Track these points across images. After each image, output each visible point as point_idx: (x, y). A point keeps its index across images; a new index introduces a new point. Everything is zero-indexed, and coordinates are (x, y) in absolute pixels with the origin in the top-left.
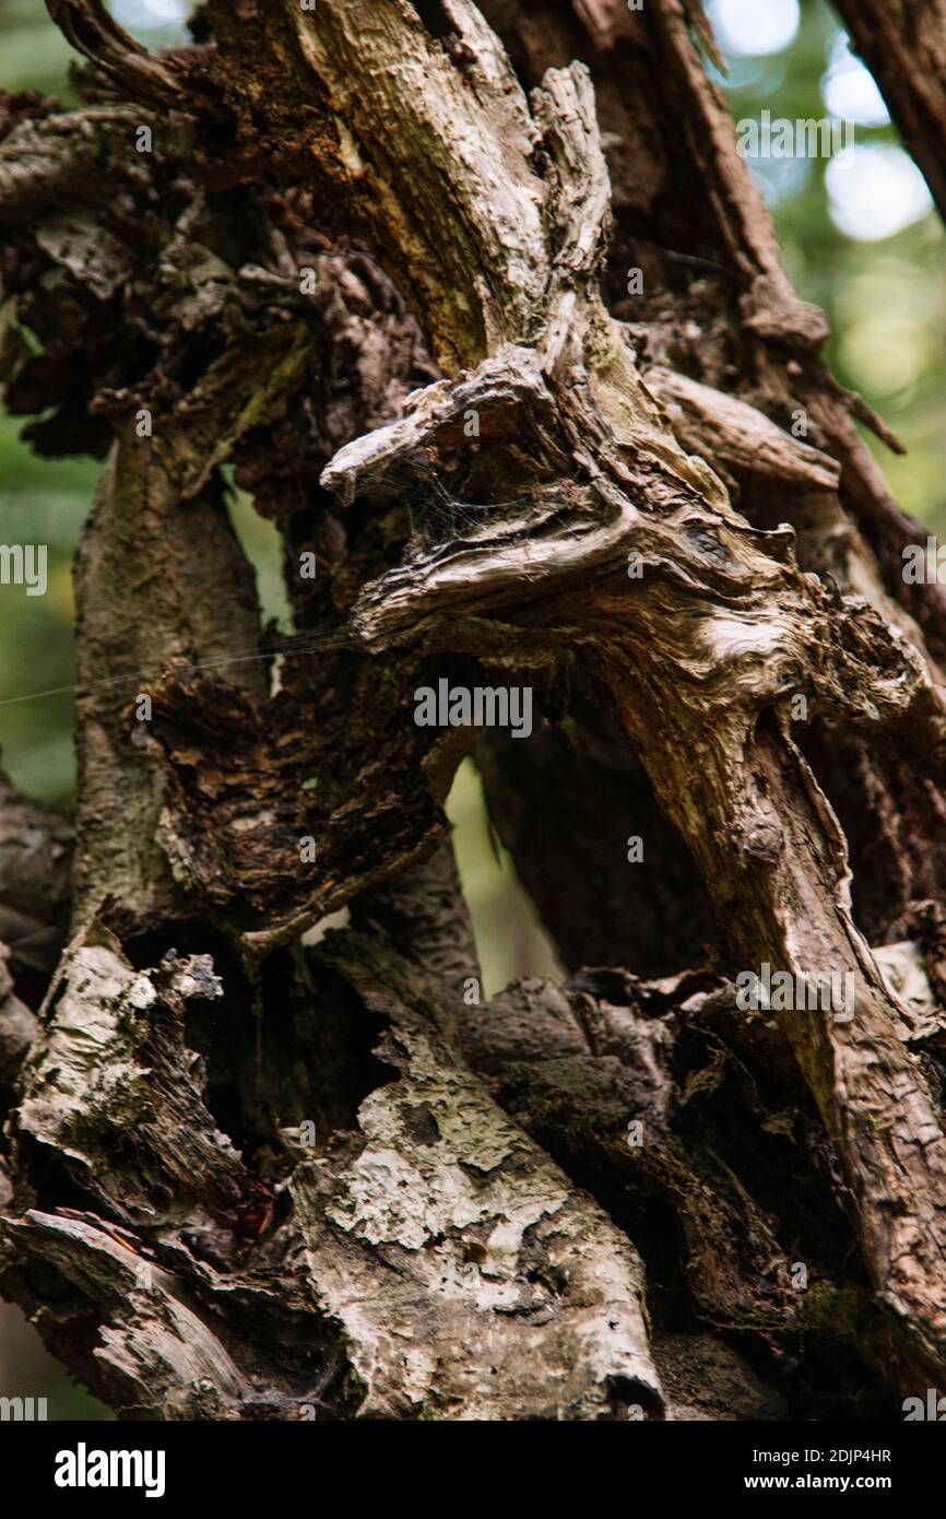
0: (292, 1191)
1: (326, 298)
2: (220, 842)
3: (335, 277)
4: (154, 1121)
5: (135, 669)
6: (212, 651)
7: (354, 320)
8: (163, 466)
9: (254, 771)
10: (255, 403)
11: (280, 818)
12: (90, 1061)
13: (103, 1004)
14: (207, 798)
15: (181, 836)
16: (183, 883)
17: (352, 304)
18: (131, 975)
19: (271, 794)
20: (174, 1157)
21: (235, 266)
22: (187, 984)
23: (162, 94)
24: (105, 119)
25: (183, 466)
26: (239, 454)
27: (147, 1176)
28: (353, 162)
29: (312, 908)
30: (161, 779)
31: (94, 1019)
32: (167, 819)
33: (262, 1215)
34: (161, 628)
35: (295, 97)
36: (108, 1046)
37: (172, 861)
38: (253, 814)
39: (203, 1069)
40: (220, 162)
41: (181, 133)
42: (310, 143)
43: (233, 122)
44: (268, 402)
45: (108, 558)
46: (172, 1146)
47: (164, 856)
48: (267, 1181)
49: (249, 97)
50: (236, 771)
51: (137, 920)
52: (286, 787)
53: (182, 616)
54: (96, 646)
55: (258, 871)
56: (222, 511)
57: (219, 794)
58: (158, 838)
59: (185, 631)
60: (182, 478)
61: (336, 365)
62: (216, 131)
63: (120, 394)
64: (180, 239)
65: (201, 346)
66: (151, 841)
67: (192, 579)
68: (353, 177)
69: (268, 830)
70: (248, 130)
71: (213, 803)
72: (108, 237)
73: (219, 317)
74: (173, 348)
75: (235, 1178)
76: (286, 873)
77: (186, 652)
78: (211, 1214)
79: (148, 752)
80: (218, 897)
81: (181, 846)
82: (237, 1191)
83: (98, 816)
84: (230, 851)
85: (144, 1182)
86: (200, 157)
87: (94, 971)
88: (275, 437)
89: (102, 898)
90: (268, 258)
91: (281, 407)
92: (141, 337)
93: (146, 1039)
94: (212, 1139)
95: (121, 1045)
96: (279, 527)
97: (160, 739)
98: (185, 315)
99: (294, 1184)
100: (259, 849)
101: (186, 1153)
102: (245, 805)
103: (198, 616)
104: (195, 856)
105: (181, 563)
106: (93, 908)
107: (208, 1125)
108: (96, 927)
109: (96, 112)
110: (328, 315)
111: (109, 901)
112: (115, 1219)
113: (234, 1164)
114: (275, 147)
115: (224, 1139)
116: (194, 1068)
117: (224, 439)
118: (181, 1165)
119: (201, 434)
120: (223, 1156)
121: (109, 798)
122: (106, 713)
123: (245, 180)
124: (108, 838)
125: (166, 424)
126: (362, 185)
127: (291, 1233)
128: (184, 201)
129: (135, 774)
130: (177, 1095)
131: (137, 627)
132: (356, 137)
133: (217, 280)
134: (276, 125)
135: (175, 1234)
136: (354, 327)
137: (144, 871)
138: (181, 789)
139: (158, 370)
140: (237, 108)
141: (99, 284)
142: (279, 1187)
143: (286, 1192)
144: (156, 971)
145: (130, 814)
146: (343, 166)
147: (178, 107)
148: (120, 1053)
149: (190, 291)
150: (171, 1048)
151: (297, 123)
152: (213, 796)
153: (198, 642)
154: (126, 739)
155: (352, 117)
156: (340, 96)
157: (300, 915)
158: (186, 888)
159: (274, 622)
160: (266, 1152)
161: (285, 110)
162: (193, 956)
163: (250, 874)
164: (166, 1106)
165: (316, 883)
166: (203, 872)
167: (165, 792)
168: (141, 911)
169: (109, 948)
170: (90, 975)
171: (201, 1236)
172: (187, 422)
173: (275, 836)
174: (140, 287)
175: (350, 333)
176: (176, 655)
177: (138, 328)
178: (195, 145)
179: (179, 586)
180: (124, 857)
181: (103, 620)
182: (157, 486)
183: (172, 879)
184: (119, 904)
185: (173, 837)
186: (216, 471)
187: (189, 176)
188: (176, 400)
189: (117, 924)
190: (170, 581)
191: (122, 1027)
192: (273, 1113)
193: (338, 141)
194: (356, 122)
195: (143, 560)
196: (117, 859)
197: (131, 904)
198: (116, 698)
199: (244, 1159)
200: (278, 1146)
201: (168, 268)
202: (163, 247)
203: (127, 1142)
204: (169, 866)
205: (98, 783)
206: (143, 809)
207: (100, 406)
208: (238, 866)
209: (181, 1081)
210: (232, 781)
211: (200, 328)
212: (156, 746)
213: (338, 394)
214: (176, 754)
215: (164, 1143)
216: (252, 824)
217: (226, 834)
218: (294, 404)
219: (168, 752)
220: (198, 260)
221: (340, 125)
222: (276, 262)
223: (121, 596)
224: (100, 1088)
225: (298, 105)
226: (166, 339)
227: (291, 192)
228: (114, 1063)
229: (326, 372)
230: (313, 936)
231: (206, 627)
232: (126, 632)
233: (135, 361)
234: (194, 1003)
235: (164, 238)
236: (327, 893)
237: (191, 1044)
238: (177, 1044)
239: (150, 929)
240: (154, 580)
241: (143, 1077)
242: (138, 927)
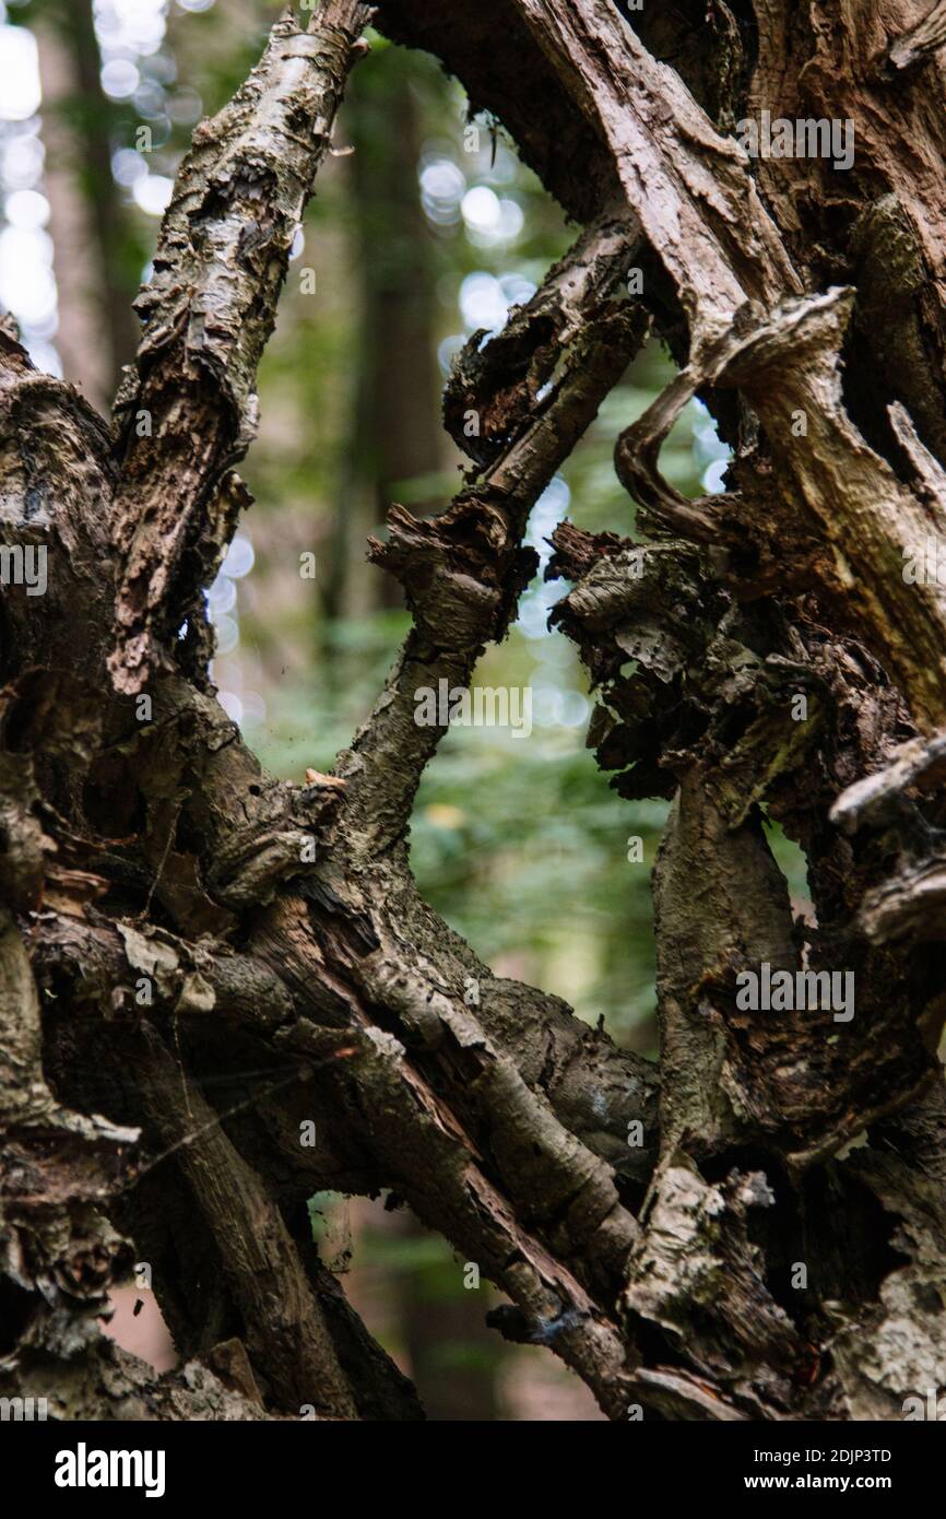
0: (833, 1352)
1: (832, 675)
2: (767, 1085)
3: (837, 660)
4: (727, 1299)
5: (699, 957)
6: (756, 942)
7: (853, 690)
8: (715, 806)
9: (791, 1031)
10: (780, 757)
11: (812, 1066)
12: (677, 1255)
13: (685, 1211)
14: (757, 1053)
15: (738, 1081)
16: (741, 1118)
17: (851, 678)
18: (705, 1189)
19: (804, 1048)
20: (744, 1327)
21: (763, 655)
22: (747, 1195)
23: (703, 534)
24: (663, 551)
25: (729, 805)
26: (772, 792)
27: (724, 1341)
28: (846, 577)
29: (839, 1134)
30: (722, 1039)
31: (679, 1222)
32: (727, 1069)
33: (812, 1367)
34: (718, 926)
35: (802, 531)
36: (690, 1243)
37: (733, 1101)
38: (791, 1063)
39: (762, 1259)
40: (748, 581)
41: (718, 562)
42: (813, 564)
43: (756, 551)
44: (790, 755)
45: (676, 875)
46: (742, 1319)
47: (726, 1097)
48: (815, 1341)
49: (768, 533)
50: (777, 1031)
51: (709, 1146)
52: (816, 1043)
53: (732, 916)
54: (670, 940)
55: (797, 1107)
56: (761, 837)
57: (765, 1050)
58: (721, 1084)
59: (735, 927)
60: (729, 813)
61: (840, 724)
62: (744, 558)
63: (680, 754)
64: (721, 637)
65: (740, 715)
66: (716, 1086)
67: (739, 889)
68: (847, 589)
69: (804, 1076)
70: (767, 557)
71: (761, 1057)
72: (668, 637)
73: (751, 693)
74: (719, 717)
75: (791, 1343)
76: (818, 1108)
77: (737, 943)
78: (774, 1368)
79: (712, 1020)
80: (768, 1127)
81: (739, 1090)
82: (792, 1351)
83: (677, 1068)
84: (776, 1093)
85: (722, 1345)
86: (733, 578)
87: (678, 1187)
88: (797, 781)
89: (682, 1130)
90: (786, 647)
91: (800, 759)
92: (694, 709)
93: (719, 1237)
94: (771, 1312)
95: (700, 1242)
96: (803, 847)
97: (719, 1009)
98: (727, 693)
99: (835, 1346)
100: (797, 1090)
101: (753, 1323)
102: (786, 1057)
103: (745, 916)
104: (750, 1097)
105: (730, 877)
106: (675, 1137)
107: (768, 1302)
108: (677, 1153)
109: (657, 547)
110: (833, 688)
111: (687, 1132)
112: (702, 1374)
113: (789, 1331)
114: (788, 568)
115: (780, 1312)
116: (755, 1259)
117: (759, 784)
118: (747, 1331)
119: (741, 780)
120: (781, 1326)
121: (684, 1054)
122: (678, 990)
123: (766, 593)
124: (685, 1084)
125: (715, 774)
126: (853, 594)
127: (835, 1382)
128: (723, 607)
129: (702, 1035)
130: (743, 1279)
131: (700, 926)
132: (848, 558)
133: (749, 666)
134: (789, 552)
135: (748, 1383)
136: (853, 697)
137: (711, 1108)
138: (737, 1046)
139: (708, 735)
140: (758, 541)
141: (663, 672)
142: (824, 1347)
143: (827, 1353)
144: (724, 1185)
145: (699, 1066)
146: (839, 580)
147: (716, 543)
148: (700, 1248)
149: (730, 675)
150: (738, 1244)
151: (804, 550)
152: (761, 1051)
153: (745, 935)
154: (695, 1010)
155: (845, 543)
156: (835, 529)
157: (830, 1140)
158: (744, 1121)
159: (801, 918)
160: (814, 1319)
161: (794, 541)
162: (751, 1174)
163: (791, 1110)
164: (735, 1288)
165: (841, 1115)
166: (757, 1110)
167: (725, 1049)
168: (711, 1139)
169: (687, 1168)
170: (675, 1190)
171: (767, 1386)
172: (731, 772)
173: (809, 1080)
174: (693, 673)
175: (850, 700)
176: (729, 946)
177: (693, 702)
178: (729, 570)
179: (730, 894)
180: (697, 1098)
181: (674, 921)
182: (710, 820)
183: (733, 1114)
184: (694, 1134)
185: (732, 1083)
186: (755, 807)
187: (727, 590)
188: (722, 756)
189: (693, 1150)
190: (723, 891)
191: (700, 1228)
192: (817, 1289)
193: (834, 561)
194: (848, 548)
195: (702, 876)
196: (692, 1100)
197: (704, 1133)
198: (686, 979)
199: (797, 1326)
200: (822, 1315)
201: (713, 659)
202: (710, 642)
203: (708, 1316)
204: (730, 1105)
205: (675, 1043)
206: (710, 1062)
207: (666, 762)
208: (782, 1103)
209: (746, 1269)
210: (775, 1039)
211: (739, 702)
212: (717, 1014)
213: (842, 746)
214: (733, 1020)
215: (737, 1317)
216: (791, 1071)
217: (771, 1079)
218: (811, 755)
219: (726, 1019)
220: (735, 652)
221: (835, 549)
222: (793, 651)
223: (687, 902)
224: (686, 1275)
225: (804, 537)
226: (713, 711)
227: (802, 598)
228: (695, 1256)
229: (833, 731)
230: (843, 1155)
231: (751, 924)
232: (691, 930)
233: (690, 727)
234: (753, 1209)
235: (709, 637)
236: (850, 1123)
237: (752, 1241)
238: (742, 1241)
239: (718, 1152)
240: (711, 890)
241: (718, 1267)
242: (710, 1151)
